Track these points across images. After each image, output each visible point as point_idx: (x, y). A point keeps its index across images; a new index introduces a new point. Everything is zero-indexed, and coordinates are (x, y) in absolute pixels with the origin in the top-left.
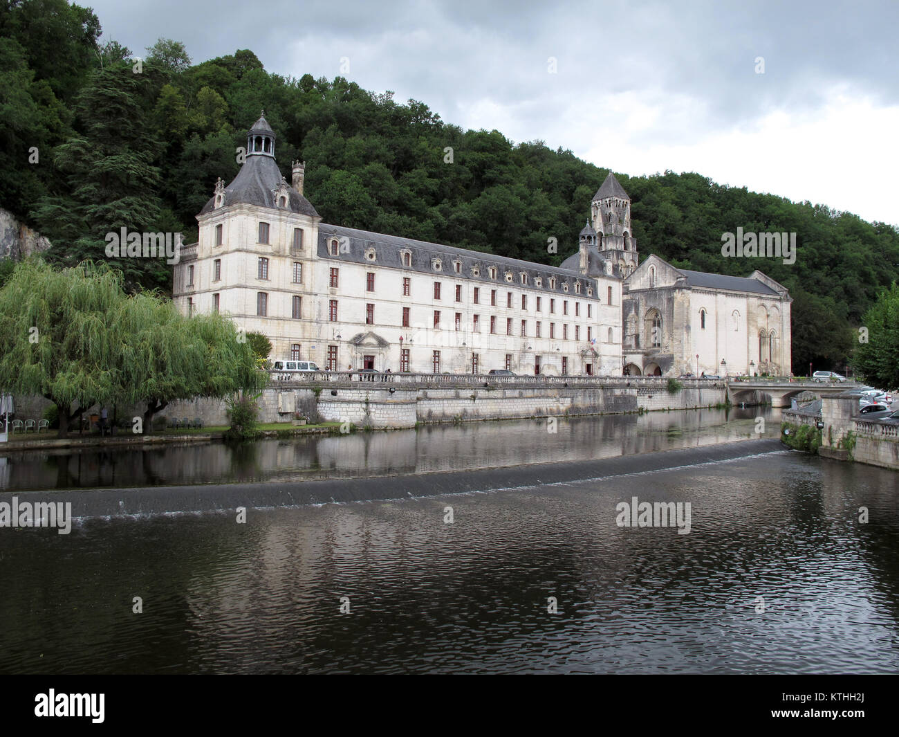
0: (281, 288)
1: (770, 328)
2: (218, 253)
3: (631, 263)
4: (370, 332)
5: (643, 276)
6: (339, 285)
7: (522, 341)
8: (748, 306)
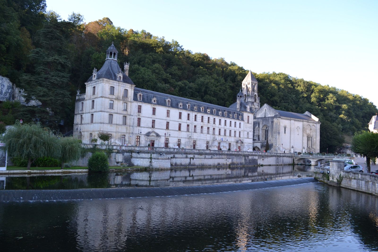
0: (118, 112)
1: (311, 134)
2: (93, 98)
3: (257, 107)
4: (153, 131)
5: (262, 112)
6: (141, 112)
7: (213, 136)
8: (303, 125)
